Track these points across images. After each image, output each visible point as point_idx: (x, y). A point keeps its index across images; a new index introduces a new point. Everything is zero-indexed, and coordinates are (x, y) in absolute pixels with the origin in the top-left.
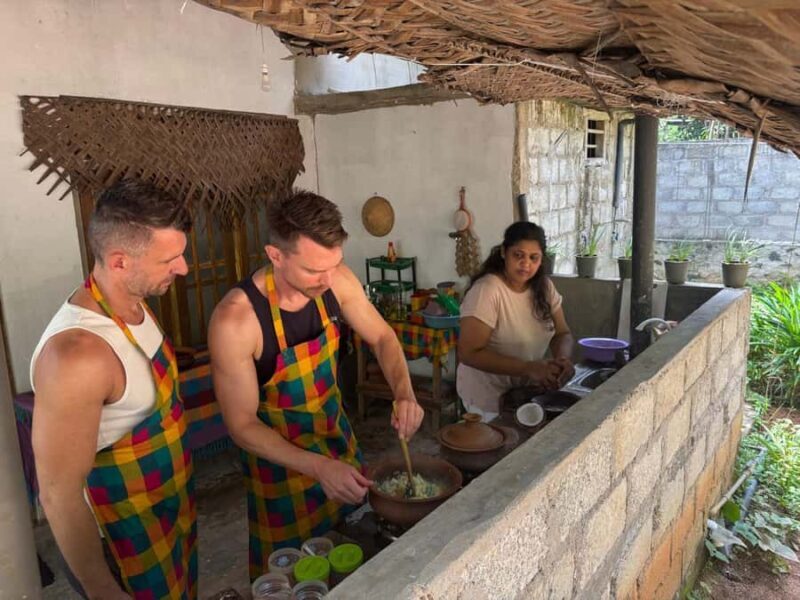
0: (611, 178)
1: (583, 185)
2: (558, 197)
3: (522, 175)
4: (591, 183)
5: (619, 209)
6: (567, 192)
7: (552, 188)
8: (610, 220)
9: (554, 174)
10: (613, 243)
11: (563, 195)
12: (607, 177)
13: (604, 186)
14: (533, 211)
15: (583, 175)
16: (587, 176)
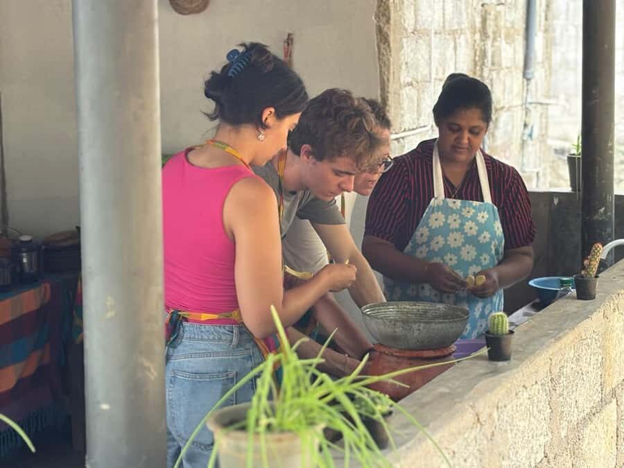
0: (521, 25)
1: (477, 36)
2: (443, 55)
3: (392, 15)
4: (491, 34)
5: (533, 81)
6: (455, 48)
7: (435, 40)
8: (520, 102)
9: (436, 16)
10: (523, 143)
11: (450, 52)
12: (513, 23)
13: (509, 38)
14: (409, 80)
15: (478, 20)
16: (484, 20)
